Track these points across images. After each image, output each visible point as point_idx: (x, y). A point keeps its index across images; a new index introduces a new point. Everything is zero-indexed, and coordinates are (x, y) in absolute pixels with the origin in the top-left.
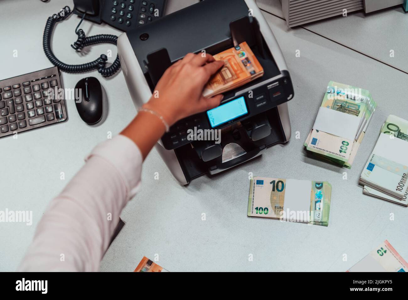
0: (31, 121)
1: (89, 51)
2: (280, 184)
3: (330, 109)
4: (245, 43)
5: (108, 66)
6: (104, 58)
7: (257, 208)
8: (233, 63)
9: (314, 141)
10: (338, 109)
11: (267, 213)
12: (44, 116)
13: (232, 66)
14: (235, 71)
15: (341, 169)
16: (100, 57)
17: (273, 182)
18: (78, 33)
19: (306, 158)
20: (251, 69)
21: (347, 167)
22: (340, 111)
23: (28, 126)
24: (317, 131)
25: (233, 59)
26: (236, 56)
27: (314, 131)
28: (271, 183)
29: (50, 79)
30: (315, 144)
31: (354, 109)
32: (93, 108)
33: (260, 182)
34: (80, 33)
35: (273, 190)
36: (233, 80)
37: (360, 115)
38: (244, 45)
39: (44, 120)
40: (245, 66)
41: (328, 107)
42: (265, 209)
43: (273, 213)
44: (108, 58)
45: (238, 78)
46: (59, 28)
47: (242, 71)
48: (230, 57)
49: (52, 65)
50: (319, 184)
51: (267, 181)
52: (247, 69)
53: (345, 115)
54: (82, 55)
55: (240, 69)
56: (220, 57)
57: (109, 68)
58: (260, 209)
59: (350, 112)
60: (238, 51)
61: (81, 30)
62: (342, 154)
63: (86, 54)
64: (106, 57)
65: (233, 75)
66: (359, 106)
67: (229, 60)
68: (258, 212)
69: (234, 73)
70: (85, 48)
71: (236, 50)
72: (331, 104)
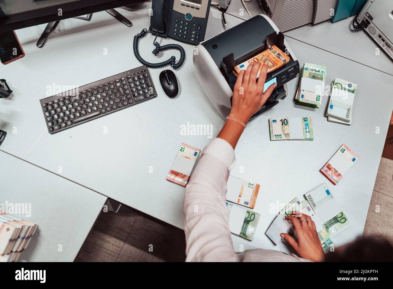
0: (135, 99)
1: (162, 54)
2: (285, 121)
3: (308, 78)
4: (275, 45)
5: (176, 63)
6: (173, 58)
7: (275, 136)
8: (271, 57)
9: (303, 96)
10: (312, 78)
11: (281, 138)
12: (143, 96)
13: (271, 59)
14: (274, 62)
15: (314, 109)
16: (171, 58)
17: (281, 120)
18: (155, 45)
19: (295, 105)
20: (283, 59)
21: (317, 108)
22: (313, 78)
23: (134, 102)
24: (303, 91)
25: (270, 55)
26: (272, 54)
27: (302, 91)
28: (280, 121)
29: (143, 73)
30: (303, 98)
31: (320, 77)
32: (172, 88)
33: (275, 121)
34: (156, 44)
35: (282, 125)
36: (274, 66)
37: (324, 80)
38: (274, 47)
39: (143, 98)
40: (279, 58)
41: (307, 77)
42: (280, 135)
43: (284, 137)
44: (176, 58)
45: (277, 65)
46: (142, 42)
47: (278, 61)
48: (268, 54)
49: (142, 65)
50: (305, 118)
51: (278, 120)
52: (281, 59)
53: (316, 80)
54: (159, 57)
55: (276, 60)
56: (262, 55)
57: (178, 64)
58: (277, 136)
59: (318, 78)
60: (272, 51)
61: (157, 42)
62: (318, 101)
63: (161, 56)
64: (175, 57)
65: (273, 64)
66: (322, 75)
67: (268, 56)
68: (276, 137)
69: (274, 63)
70: (160, 53)
71: (271, 50)
72: (308, 76)
